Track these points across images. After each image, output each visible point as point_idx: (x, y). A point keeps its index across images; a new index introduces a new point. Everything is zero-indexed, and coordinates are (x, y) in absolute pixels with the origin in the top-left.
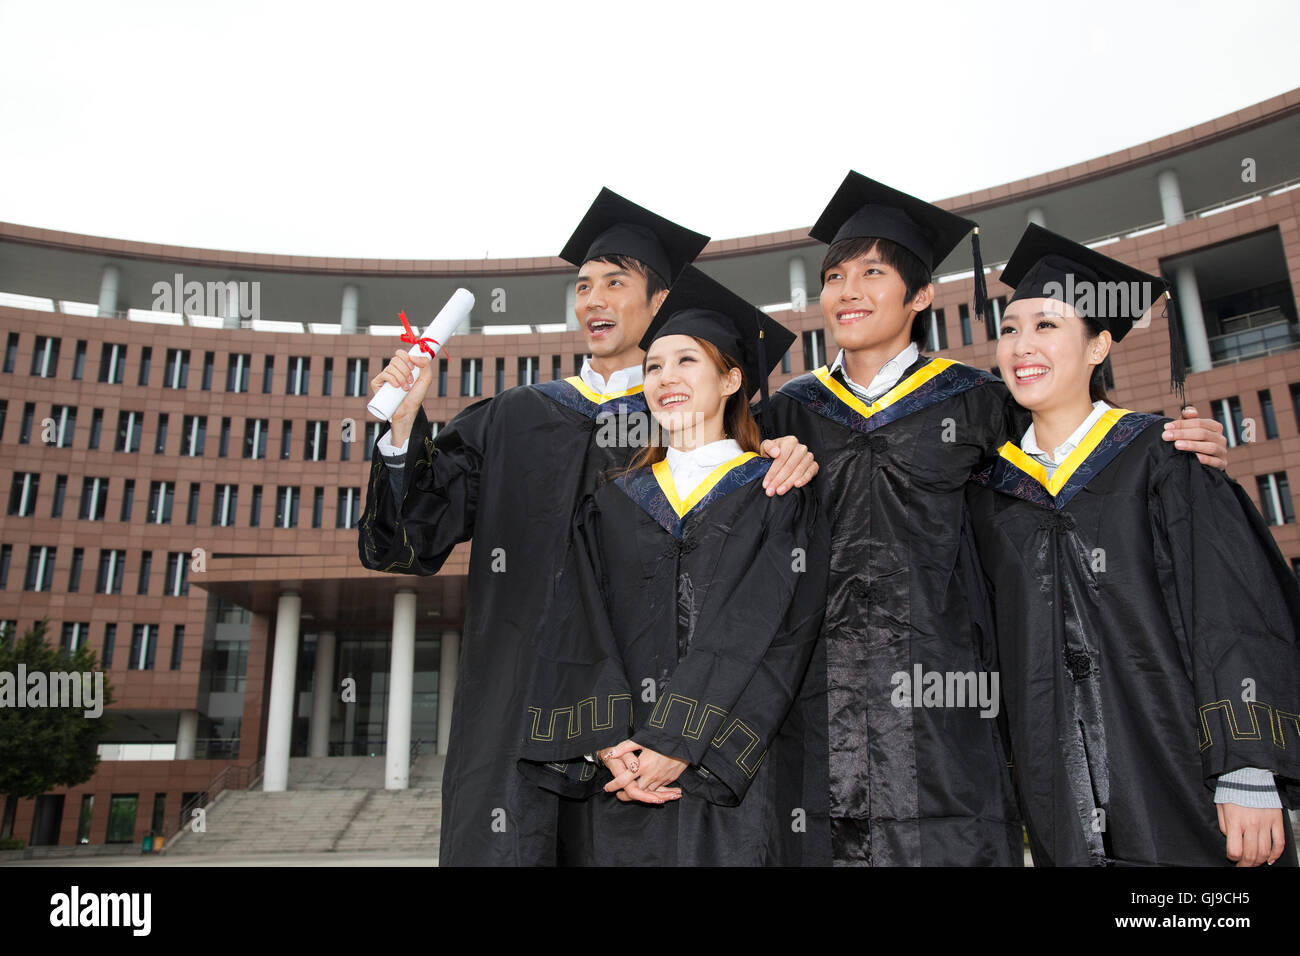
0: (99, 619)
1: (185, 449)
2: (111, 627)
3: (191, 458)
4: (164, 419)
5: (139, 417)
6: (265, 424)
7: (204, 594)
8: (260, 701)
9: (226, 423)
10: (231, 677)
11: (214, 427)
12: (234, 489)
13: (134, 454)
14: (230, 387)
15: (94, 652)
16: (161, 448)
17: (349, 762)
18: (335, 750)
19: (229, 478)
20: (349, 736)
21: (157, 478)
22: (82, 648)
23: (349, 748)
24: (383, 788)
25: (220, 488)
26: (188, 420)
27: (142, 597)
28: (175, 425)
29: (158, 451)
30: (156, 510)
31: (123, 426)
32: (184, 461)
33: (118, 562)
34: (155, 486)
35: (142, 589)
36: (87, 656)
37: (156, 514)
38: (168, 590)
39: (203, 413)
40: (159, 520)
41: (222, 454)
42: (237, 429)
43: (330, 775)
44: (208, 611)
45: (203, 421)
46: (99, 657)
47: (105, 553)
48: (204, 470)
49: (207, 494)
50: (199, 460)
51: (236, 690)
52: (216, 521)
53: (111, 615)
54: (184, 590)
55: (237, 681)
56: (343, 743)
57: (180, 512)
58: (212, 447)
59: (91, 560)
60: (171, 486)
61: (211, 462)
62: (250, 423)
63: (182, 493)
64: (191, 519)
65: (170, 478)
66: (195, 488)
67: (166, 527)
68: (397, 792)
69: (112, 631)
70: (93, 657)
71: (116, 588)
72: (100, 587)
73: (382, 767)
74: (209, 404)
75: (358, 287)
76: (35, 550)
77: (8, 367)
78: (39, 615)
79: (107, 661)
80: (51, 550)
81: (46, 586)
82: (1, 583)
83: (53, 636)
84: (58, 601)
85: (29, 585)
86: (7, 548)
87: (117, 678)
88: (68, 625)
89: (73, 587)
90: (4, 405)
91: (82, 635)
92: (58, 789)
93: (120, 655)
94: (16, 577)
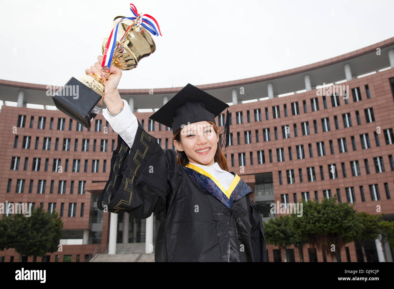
0: (59, 202)
1: (83, 149)
2: (63, 204)
3: (85, 152)
4: (77, 140)
5: (69, 140)
6: (107, 141)
7: (90, 194)
8: (107, 226)
9: (95, 141)
10: (99, 219)
11: (92, 142)
12: (98, 161)
13: (68, 151)
14: (96, 130)
15: (57, 212)
16: (76, 149)
17: (134, 245)
18: (130, 241)
19: (96, 158)
20: (135, 236)
21: (75, 158)
22: (54, 210)
23: (135, 240)
24: (145, 253)
25: (94, 161)
26: (84, 140)
27: (72, 195)
28: (80, 142)
29: (75, 150)
30: (75, 168)
31: (65, 143)
32: (83, 153)
33: (64, 184)
34: (75, 161)
35: (72, 192)
36: (56, 213)
37: (75, 169)
38: (79, 192)
39: (88, 138)
40: (76, 171)
41: (94, 150)
42: (98, 143)
43: (129, 249)
44: (91, 198)
45: (88, 141)
46: (59, 214)
47: (60, 182)
48: (89, 155)
49: (90, 163)
50: (87, 152)
51: (100, 222)
52: (93, 171)
53: (62, 201)
54: (84, 192)
55: (100, 220)
56: (133, 239)
57: (82, 169)
58: (91, 148)
59: (56, 184)
60: (79, 161)
61: (91, 153)
62: (102, 141)
63: (83, 163)
64: (85, 171)
65: (79, 158)
66: (86, 161)
67: (78, 173)
68: (149, 254)
69: (63, 205)
70: (57, 214)
71: (64, 192)
72: (59, 192)
73: (144, 246)
74: (90, 135)
75: (134, 98)
76: (40, 181)
77: (31, 126)
78: (41, 201)
79: (61, 214)
80: (45, 181)
81: (43, 192)
82: (30, 191)
83: (46, 207)
84: (47, 196)
85: (38, 192)
86: (32, 181)
87: (65, 219)
88: (50, 204)
89: (51, 192)
90: (30, 138)
91: (54, 207)
92: (48, 254)
93: (66, 213)
94: (35, 190)
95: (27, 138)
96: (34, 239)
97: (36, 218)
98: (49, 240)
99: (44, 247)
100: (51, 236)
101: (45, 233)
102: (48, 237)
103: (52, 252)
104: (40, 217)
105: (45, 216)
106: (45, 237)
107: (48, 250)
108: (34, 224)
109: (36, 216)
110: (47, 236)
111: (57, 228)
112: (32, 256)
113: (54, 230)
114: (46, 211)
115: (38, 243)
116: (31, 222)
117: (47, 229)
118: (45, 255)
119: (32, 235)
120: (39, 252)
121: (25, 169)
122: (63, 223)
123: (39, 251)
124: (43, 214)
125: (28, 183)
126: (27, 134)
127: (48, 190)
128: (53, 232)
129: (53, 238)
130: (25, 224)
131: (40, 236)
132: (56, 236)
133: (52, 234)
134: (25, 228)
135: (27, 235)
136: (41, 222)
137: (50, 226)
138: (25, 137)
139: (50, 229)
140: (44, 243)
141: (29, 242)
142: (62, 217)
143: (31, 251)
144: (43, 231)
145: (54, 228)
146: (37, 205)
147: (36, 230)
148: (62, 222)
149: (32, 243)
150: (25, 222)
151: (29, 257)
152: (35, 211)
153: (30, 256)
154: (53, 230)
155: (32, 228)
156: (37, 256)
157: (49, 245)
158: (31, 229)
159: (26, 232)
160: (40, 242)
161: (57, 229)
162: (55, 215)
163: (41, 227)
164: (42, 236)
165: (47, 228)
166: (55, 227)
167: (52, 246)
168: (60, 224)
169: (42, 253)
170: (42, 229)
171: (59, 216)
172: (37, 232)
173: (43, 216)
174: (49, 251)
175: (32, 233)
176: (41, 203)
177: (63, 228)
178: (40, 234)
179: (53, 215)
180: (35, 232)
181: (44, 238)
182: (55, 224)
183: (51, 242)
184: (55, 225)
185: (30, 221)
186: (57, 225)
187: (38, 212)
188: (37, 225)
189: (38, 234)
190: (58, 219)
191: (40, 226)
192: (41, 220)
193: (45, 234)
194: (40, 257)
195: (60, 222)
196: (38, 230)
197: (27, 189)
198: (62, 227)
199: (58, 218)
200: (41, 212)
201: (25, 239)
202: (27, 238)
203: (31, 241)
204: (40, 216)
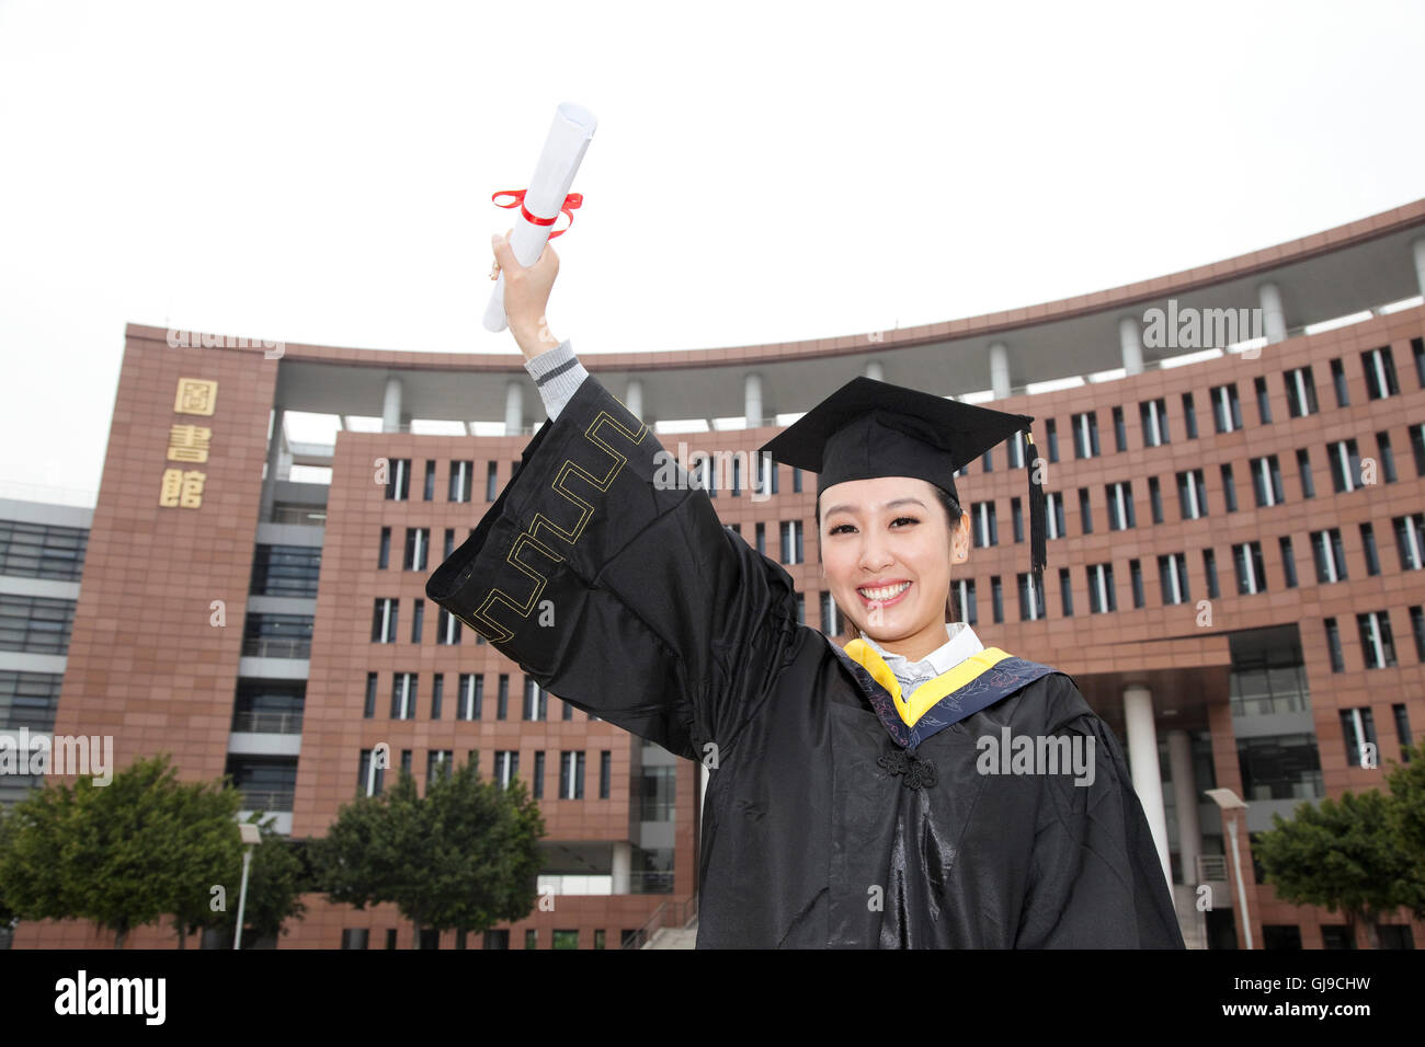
0: (527, 749)
2: (539, 754)
15: (525, 783)
22: (514, 777)
27: (567, 723)
35: (567, 714)
36: (519, 787)
46: (530, 788)
53: (539, 744)
59: (515, 687)
69: (541, 758)
70: (524, 788)
71: (542, 715)
72: (527, 714)
76: (464, 678)
77: (427, 496)
78: (472, 744)
79: (538, 792)
80: (479, 677)
81: (477, 714)
82: (435, 714)
83: (486, 766)
84: (489, 728)
85: (461, 714)
86: (438, 677)
87: (549, 807)
88: (499, 754)
89: (501, 715)
90: (426, 533)
91: (513, 763)
92: (502, 924)
93: (551, 785)
94: (449, 707)
95: (419, 535)
96: (453, 874)
97: (457, 801)
98: (503, 876)
99: (487, 903)
100: (509, 862)
101: (487, 852)
102: (498, 868)
103: (514, 919)
104: (469, 801)
105: (484, 794)
106: (488, 866)
107: (499, 910)
108: (451, 823)
109: (456, 795)
110: (493, 864)
111: (525, 836)
112: (450, 930)
113: (518, 845)
114: (488, 780)
115: (466, 888)
116: (442, 816)
117: (493, 840)
118: (492, 928)
119: (446, 859)
120: (471, 917)
121: (416, 638)
122: (544, 821)
123: (473, 912)
124: (478, 789)
125: (425, 684)
126: (417, 521)
127: (490, 707)
128: (512, 851)
129: (516, 872)
130: (423, 823)
131: (473, 863)
132: (524, 865)
133: (509, 856)
134: (424, 835)
135: (433, 859)
136: (472, 816)
137: (500, 829)
138: (411, 533)
139: (503, 838)
140: (486, 887)
141: (438, 882)
142: (539, 801)
143: (449, 913)
144: (482, 846)
145: (514, 836)
146: (460, 759)
147: (457, 841)
148: (540, 818)
149: (446, 885)
150: (423, 815)
151: (442, 933)
152: (453, 780)
153: (446, 932)
154: (511, 844)
155: (445, 834)
156: (468, 929)
157: (502, 895)
158: (442, 839)
159: (429, 850)
160: (474, 882)
161: (527, 841)
162: (517, 795)
163: (475, 834)
164: (479, 863)
165: (495, 836)
166: (520, 833)
167: (511, 896)
168: (533, 823)
169: (481, 919)
170: (478, 840)
171: (530, 797)
172: (462, 851)
173: (477, 795)
174: (503, 916)
175: (447, 853)
176: (471, 753)
177: (545, 839)
178: (473, 858)
179: (511, 793)
180: (455, 850)
181: (486, 869)
182: (518, 821)
183: (509, 886)
184: (518, 826)
185: (438, 813)
186: (524, 827)
187: (461, 782)
188: (461, 827)
189: (466, 857)
190: (529, 807)
191: (471, 829)
192: (472, 808)
193: (488, 856)
194: (477, 933)
195: (534, 817)
196: (463, 844)
197: (424, 705)
198: (541, 836)
199: (526, 803)
200: (473, 780)
201: (425, 871)
202: (432, 869)
203: (446, 879)
204: (470, 797)
